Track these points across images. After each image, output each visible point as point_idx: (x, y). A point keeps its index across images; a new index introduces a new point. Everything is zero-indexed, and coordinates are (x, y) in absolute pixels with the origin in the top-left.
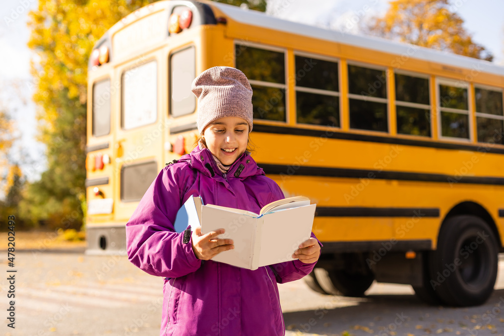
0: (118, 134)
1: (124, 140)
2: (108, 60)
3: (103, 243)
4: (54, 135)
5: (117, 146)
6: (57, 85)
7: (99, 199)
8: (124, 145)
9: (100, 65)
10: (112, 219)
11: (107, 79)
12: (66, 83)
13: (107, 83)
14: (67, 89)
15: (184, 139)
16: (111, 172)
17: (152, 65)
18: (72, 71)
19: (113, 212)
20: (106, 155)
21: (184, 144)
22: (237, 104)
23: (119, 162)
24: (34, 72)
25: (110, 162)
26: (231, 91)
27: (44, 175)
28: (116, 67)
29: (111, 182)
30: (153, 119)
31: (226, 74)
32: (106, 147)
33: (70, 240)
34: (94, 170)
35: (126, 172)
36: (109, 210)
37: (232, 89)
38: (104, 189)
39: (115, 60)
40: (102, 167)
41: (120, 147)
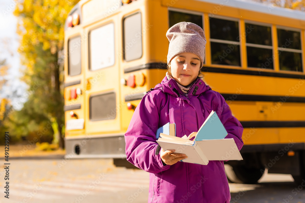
0: (87, 74)
1: (91, 78)
2: (79, 23)
3: (77, 150)
4: (32, 77)
5: (86, 82)
6: (34, 41)
7: (74, 120)
8: (91, 81)
9: (73, 26)
10: (84, 133)
11: (78, 36)
12: (41, 40)
13: (78, 39)
14: (42, 44)
15: (134, 77)
16: (83, 101)
17: (111, 26)
18: (45, 31)
19: (84, 128)
20: (78, 89)
21: (134, 80)
22: (195, 45)
23: (88, 93)
24: (19, 32)
25: (81, 94)
26: (192, 37)
27: (25, 105)
28: (84, 28)
29: (83, 107)
30: (112, 63)
31: (190, 27)
32: (79, 83)
33: (45, 150)
34: (70, 99)
35: (93, 100)
36: (81, 127)
37: (193, 36)
38: (77, 112)
39: (84, 22)
40: (76, 97)
41: (89, 83)
